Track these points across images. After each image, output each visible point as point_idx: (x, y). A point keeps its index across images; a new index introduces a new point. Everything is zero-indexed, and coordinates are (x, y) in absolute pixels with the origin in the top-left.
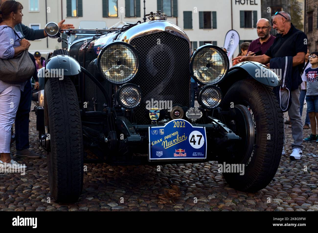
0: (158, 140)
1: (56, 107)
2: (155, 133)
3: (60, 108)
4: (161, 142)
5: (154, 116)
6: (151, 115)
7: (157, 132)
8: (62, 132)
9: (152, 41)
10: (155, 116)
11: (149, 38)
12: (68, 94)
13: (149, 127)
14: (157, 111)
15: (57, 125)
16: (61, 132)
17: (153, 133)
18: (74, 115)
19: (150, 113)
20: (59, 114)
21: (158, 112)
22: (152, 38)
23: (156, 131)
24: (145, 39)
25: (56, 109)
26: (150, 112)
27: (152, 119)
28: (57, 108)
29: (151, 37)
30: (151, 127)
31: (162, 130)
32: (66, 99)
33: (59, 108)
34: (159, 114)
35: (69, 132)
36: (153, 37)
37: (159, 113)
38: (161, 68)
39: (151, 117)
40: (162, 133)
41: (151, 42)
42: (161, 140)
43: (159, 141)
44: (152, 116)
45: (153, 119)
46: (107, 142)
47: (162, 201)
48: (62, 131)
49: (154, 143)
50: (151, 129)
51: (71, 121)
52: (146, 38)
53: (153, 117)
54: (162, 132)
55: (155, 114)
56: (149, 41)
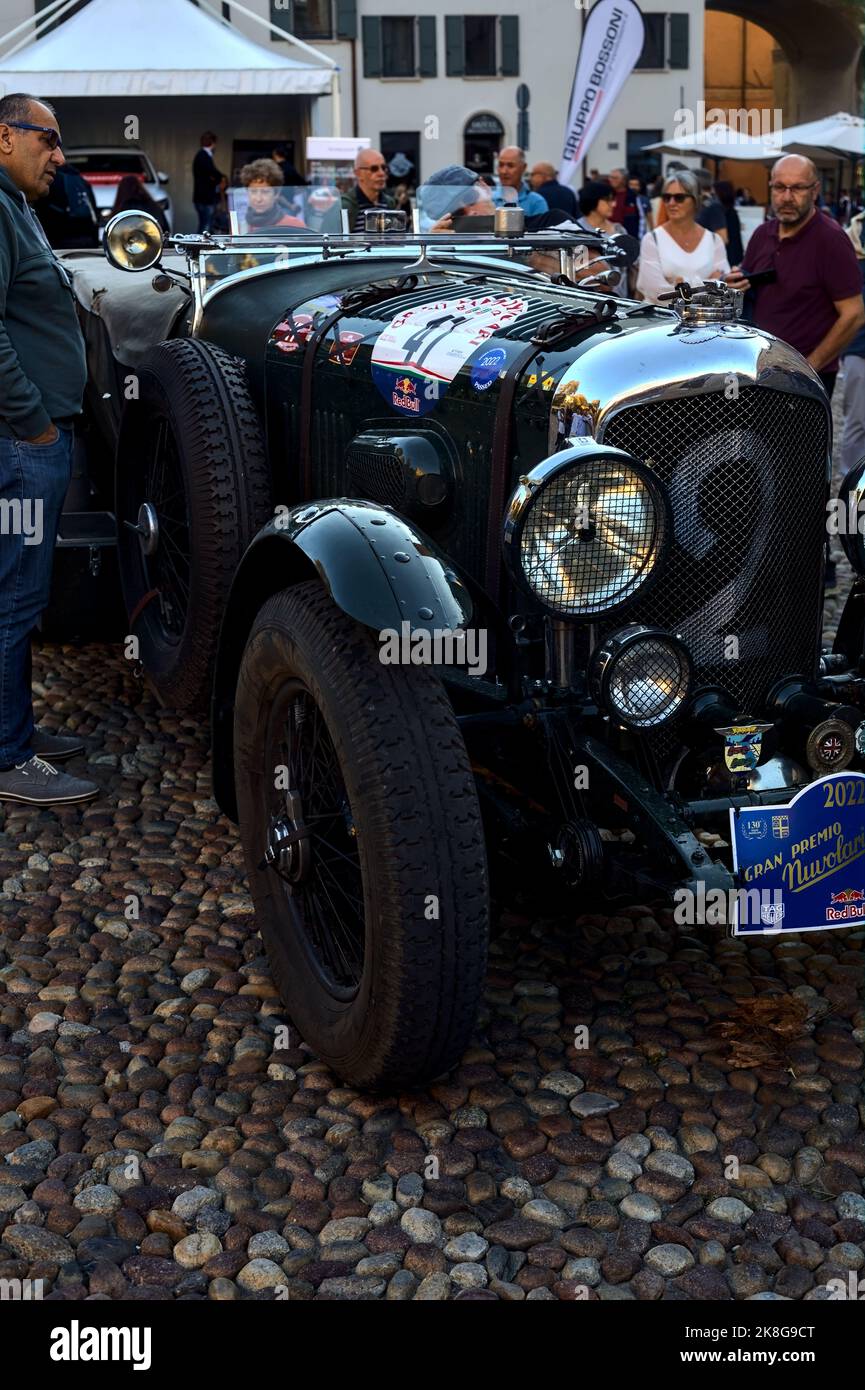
0: (768, 862)
1: (389, 765)
2: (754, 832)
3: (406, 768)
4: (780, 868)
5: (740, 756)
6: (731, 753)
7: (760, 829)
8: (425, 868)
9: (701, 420)
10: (744, 757)
11: (689, 409)
12: (426, 699)
13: (732, 810)
14: (753, 736)
15: (404, 840)
16: (420, 869)
17: (748, 831)
18: (461, 792)
19: (727, 749)
20: (407, 792)
21: (756, 738)
22: (702, 409)
23: (757, 824)
24: (671, 414)
25: (389, 772)
26: (729, 744)
27: (732, 770)
28: (395, 769)
29: (696, 403)
30: (737, 809)
31: (780, 819)
32: (424, 727)
33: (402, 768)
34: (758, 747)
35: (452, 867)
36: (708, 404)
37: (758, 742)
38: (733, 532)
39: (729, 760)
40: (782, 830)
41: (695, 425)
42: (778, 860)
43: (773, 862)
44: (735, 756)
45: (739, 769)
46: (559, 864)
47: (743, 1057)
48: (424, 863)
49: (752, 872)
50: (737, 814)
51: (457, 818)
52: (677, 409)
53: (736, 763)
54: (781, 828)
55: (745, 750)
56: (689, 420)
